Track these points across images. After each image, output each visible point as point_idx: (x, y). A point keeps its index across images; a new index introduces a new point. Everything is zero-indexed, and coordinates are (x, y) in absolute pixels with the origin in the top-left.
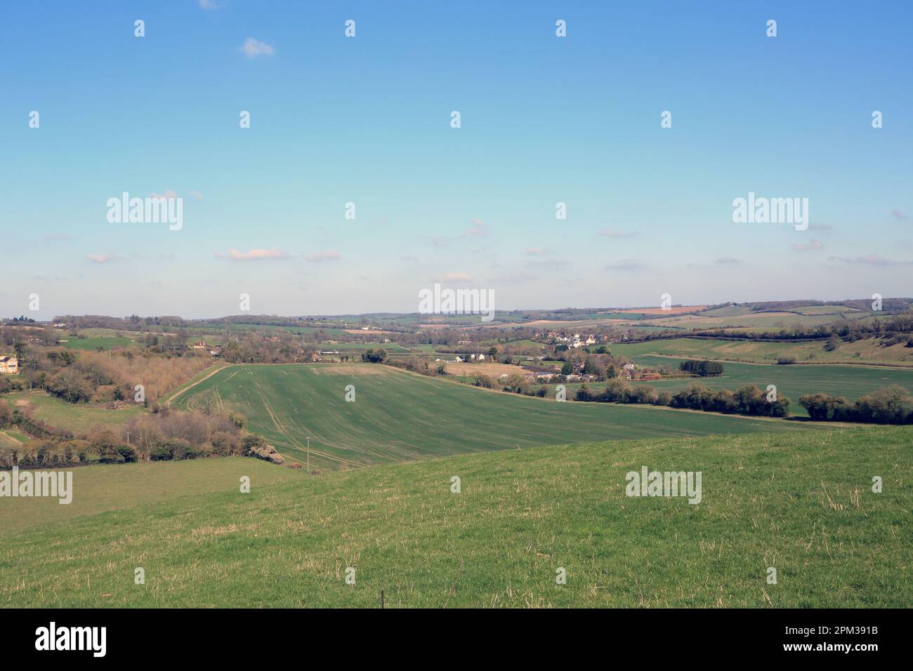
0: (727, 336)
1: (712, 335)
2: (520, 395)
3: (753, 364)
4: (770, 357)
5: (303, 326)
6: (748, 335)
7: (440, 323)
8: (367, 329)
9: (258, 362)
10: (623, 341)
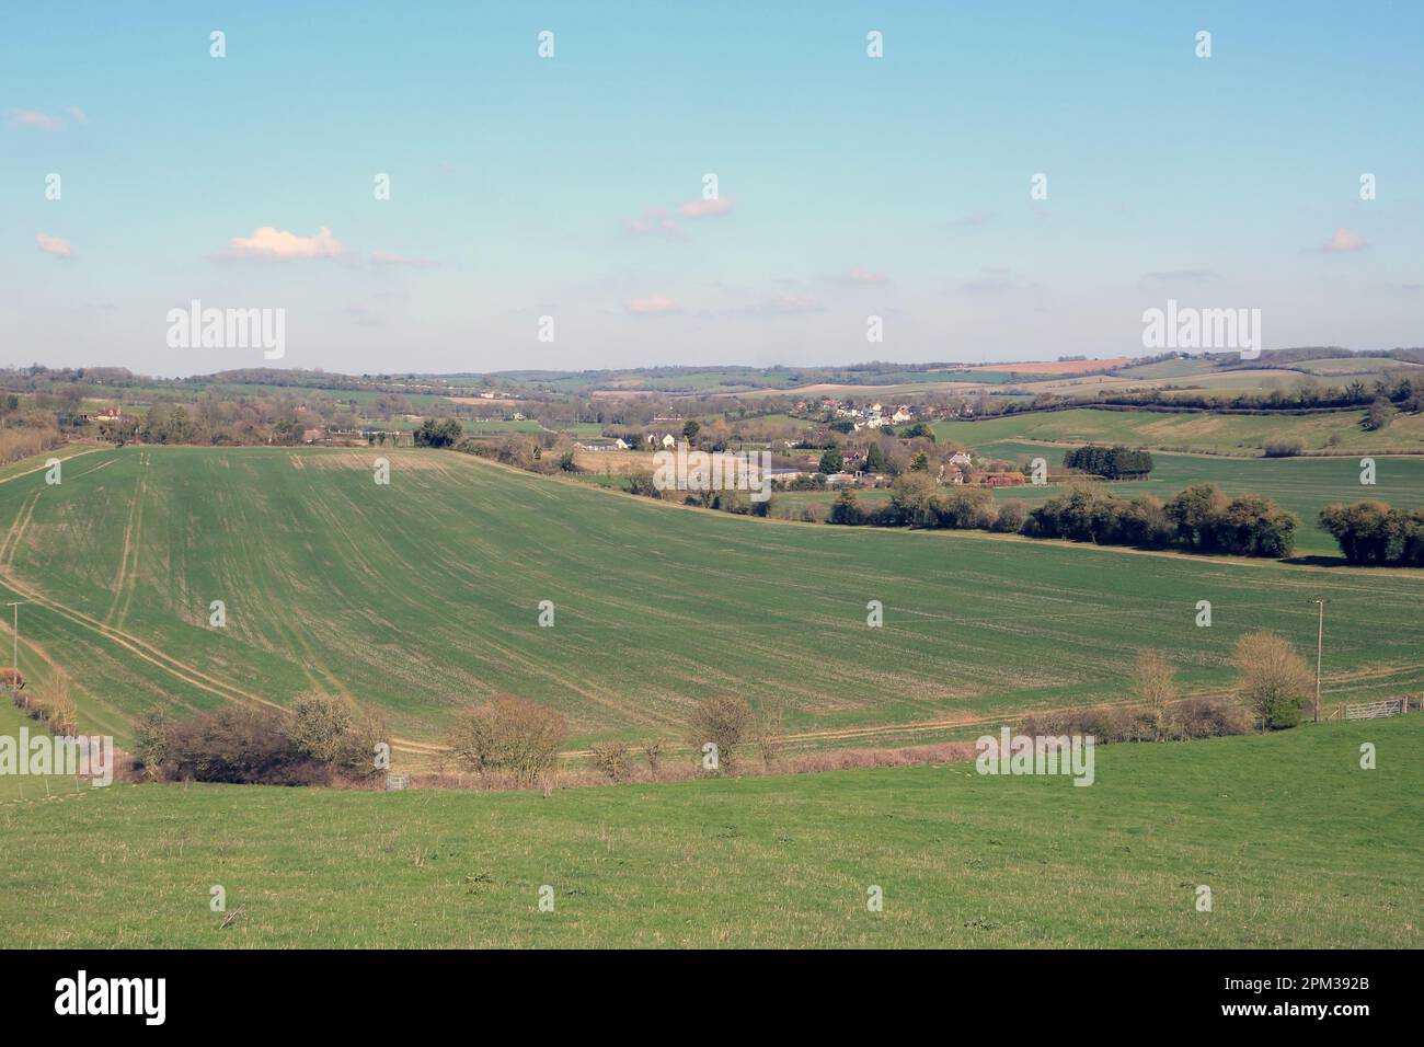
0: (1165, 404)
1: (1135, 403)
2: (717, 513)
3: (1215, 457)
4: (1249, 443)
5: (367, 390)
6: (1207, 401)
7: (636, 389)
8: (491, 396)
9: (177, 441)
10: (964, 417)
